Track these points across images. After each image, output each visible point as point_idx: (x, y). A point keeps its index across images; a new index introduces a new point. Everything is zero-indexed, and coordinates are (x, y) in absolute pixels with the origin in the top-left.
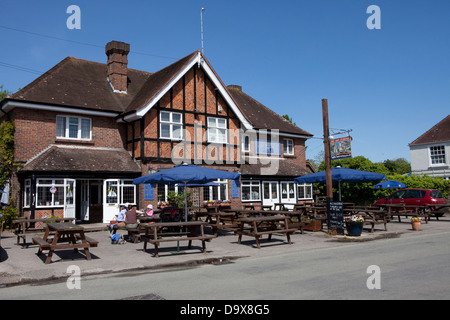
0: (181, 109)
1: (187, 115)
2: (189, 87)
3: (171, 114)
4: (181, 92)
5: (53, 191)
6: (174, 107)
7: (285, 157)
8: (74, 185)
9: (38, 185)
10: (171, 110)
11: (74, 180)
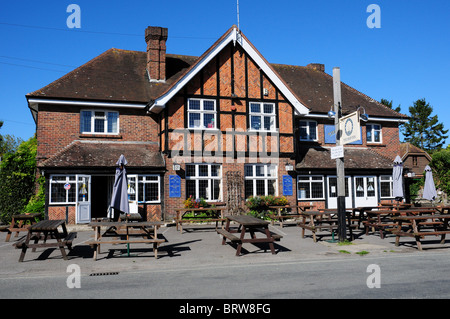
0: (215, 94)
1: (222, 102)
2: (225, 69)
3: (202, 101)
4: (215, 76)
5: (67, 188)
6: (206, 93)
7: (368, 146)
8: (90, 181)
9: (51, 181)
10: (202, 96)
11: (90, 176)
